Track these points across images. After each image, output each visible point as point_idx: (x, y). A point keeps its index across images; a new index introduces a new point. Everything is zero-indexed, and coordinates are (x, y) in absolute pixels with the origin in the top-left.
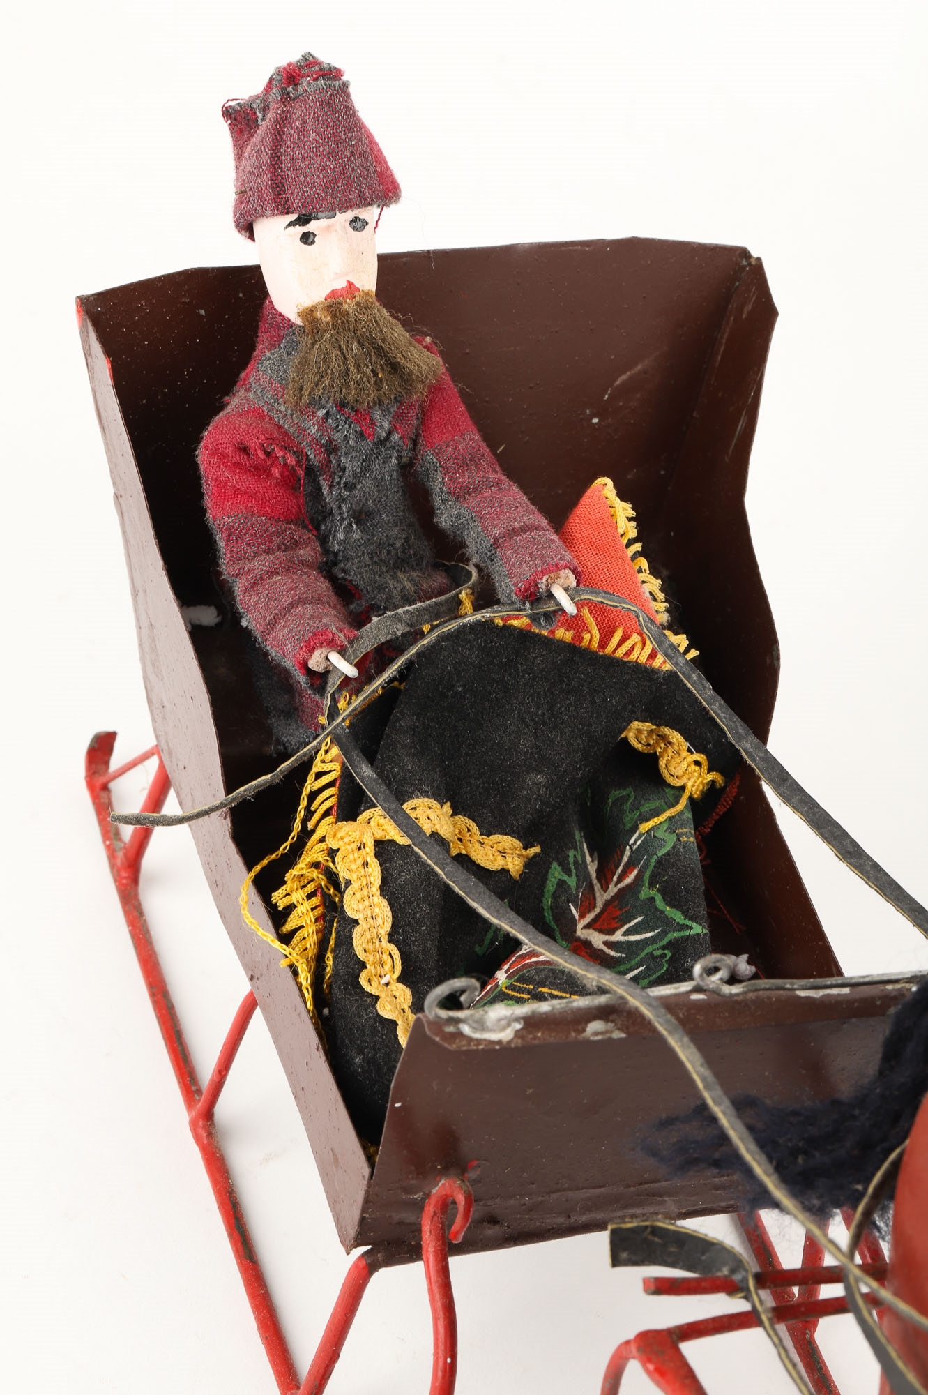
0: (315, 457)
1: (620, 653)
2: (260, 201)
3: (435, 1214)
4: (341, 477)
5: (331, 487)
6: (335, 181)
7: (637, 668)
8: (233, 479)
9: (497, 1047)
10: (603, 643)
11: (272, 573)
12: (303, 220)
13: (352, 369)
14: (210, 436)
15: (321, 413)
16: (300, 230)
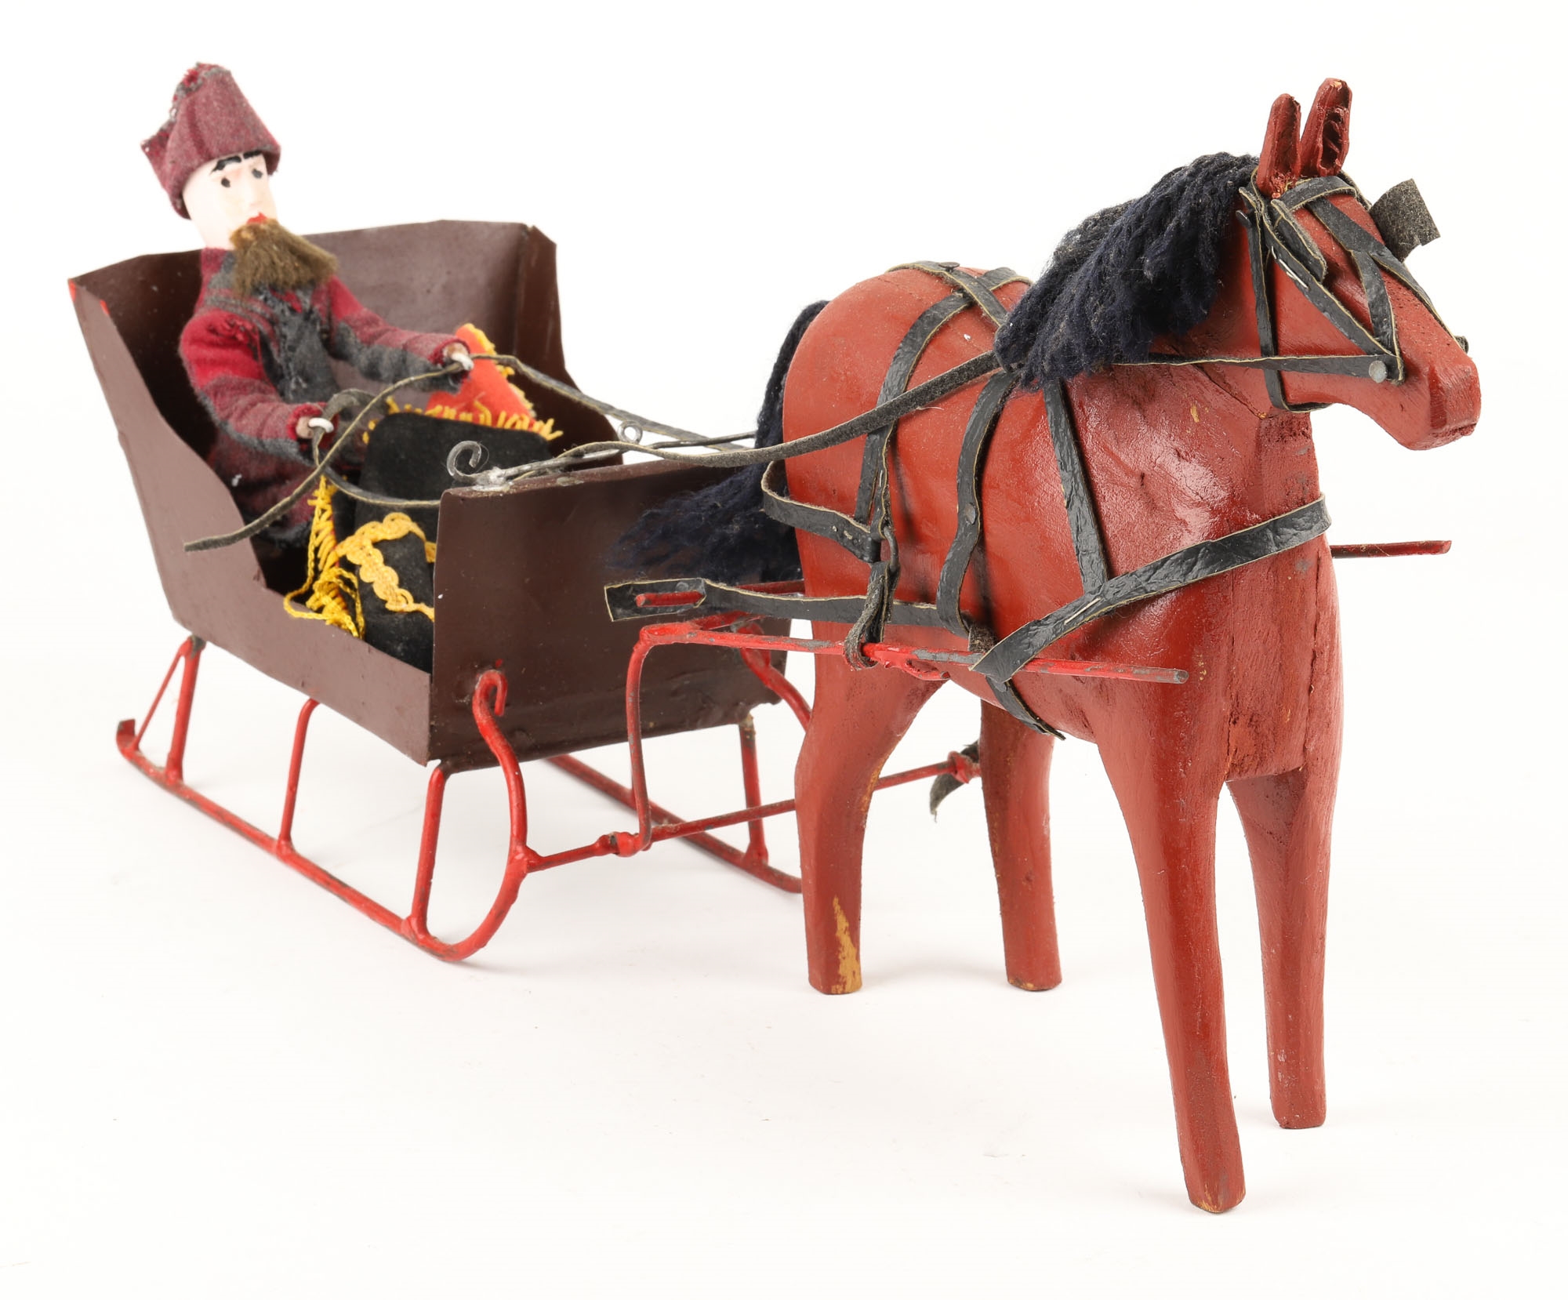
0: (264, 328)
1: (508, 426)
2: (189, 158)
3: (481, 702)
4: (284, 343)
5: (279, 351)
6: (238, 131)
7: (522, 433)
8: (210, 353)
9: (501, 495)
10: (495, 418)
11: (253, 404)
12: (220, 166)
13: (276, 260)
14: (184, 336)
15: (261, 298)
16: (220, 174)
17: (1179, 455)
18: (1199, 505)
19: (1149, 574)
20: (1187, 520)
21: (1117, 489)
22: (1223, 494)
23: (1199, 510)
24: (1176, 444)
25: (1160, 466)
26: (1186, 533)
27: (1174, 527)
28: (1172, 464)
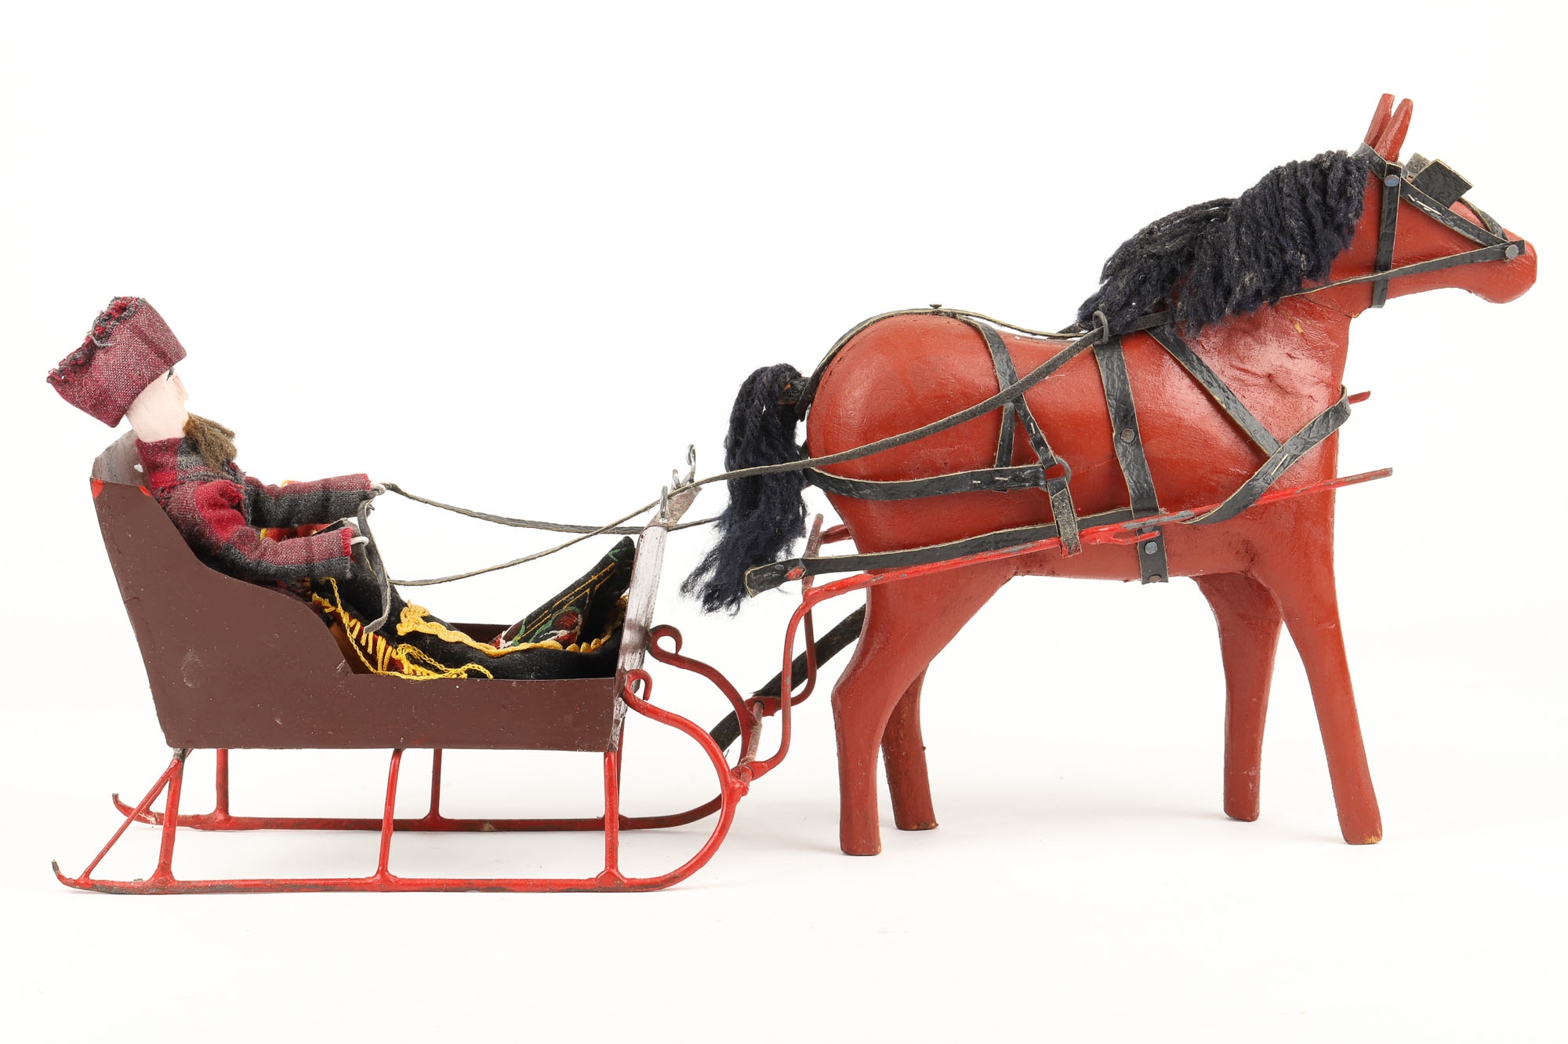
17: (1291, 357)
18: (1318, 383)
19: (1308, 433)
20: (1312, 395)
21: (1251, 389)
22: (1329, 374)
23: (1318, 386)
24: (1286, 351)
25: (1281, 367)
26: (1315, 403)
27: (1305, 401)
28: (1289, 364)
